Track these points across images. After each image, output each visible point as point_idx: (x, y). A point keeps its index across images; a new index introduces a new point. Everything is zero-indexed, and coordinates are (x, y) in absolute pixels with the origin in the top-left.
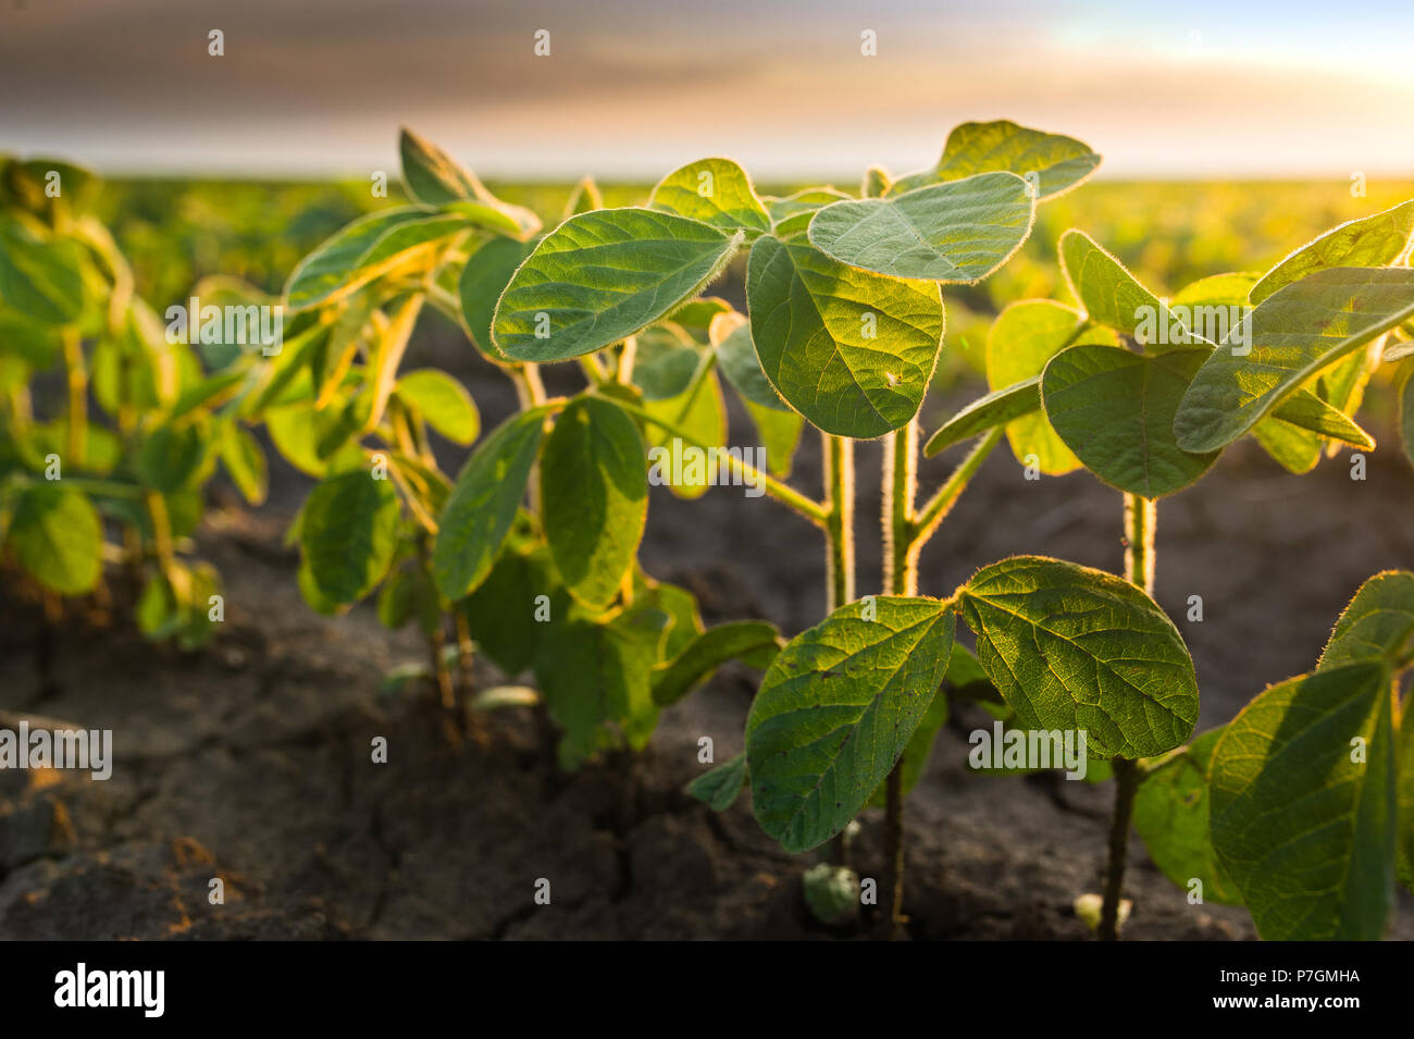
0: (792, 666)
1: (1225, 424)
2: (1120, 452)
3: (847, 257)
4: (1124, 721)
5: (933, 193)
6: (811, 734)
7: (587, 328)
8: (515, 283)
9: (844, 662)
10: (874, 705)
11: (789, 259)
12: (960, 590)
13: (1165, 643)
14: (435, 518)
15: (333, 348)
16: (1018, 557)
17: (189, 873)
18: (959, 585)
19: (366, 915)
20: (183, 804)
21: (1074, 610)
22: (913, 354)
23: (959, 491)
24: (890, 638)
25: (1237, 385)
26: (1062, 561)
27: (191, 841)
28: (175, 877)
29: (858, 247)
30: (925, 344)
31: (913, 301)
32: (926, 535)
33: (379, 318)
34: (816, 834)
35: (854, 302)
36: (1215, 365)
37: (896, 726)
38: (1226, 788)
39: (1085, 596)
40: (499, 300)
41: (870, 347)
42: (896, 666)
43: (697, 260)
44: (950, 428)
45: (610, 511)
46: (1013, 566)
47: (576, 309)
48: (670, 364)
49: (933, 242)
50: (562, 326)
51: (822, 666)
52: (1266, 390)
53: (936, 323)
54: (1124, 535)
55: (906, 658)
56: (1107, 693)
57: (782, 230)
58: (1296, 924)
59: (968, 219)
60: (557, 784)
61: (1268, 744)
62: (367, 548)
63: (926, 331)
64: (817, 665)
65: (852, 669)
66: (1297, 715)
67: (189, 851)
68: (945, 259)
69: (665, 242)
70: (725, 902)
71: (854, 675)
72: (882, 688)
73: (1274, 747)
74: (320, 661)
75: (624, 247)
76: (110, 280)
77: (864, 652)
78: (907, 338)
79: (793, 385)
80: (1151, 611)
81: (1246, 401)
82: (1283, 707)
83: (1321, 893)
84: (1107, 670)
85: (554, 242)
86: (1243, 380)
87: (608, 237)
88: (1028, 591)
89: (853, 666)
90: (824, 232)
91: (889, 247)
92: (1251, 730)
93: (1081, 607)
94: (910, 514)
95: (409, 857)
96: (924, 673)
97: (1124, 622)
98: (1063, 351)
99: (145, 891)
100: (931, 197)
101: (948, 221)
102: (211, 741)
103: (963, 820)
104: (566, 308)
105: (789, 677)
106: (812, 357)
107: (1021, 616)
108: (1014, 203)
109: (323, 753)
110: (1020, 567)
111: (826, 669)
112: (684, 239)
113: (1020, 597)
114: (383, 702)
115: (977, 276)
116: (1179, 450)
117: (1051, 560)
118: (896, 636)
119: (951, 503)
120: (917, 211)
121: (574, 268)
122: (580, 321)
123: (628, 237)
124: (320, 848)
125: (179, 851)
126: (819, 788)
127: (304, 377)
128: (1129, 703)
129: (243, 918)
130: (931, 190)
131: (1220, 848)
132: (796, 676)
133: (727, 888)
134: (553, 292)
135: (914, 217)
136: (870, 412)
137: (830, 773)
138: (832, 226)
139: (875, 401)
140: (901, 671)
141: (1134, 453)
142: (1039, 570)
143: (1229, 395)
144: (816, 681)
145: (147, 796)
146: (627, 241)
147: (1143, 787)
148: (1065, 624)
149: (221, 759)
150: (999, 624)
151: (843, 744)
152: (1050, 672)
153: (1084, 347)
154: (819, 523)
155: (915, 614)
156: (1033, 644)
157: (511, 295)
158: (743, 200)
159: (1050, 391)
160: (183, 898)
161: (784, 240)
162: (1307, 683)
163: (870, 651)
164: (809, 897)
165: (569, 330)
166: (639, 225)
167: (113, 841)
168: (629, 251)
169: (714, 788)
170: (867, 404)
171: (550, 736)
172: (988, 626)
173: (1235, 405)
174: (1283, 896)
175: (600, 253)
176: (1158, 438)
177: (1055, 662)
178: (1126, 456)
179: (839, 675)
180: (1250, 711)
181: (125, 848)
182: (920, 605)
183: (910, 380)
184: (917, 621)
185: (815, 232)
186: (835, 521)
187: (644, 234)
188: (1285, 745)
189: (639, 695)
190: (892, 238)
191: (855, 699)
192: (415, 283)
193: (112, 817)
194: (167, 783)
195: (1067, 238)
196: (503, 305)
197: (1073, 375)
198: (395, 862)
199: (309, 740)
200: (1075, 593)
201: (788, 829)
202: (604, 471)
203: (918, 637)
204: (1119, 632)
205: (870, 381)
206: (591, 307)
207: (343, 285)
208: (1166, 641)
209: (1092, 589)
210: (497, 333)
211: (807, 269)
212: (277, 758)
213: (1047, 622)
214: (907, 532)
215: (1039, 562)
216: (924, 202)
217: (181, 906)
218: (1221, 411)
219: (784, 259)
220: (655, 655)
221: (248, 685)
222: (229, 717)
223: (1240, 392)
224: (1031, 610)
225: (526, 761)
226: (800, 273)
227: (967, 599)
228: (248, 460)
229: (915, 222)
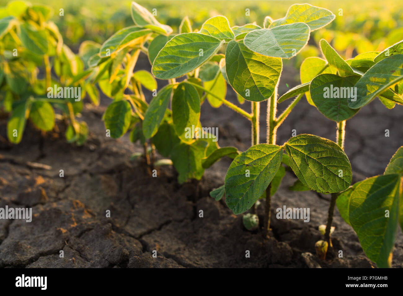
0: (238, 162)
1: (362, 101)
2: (331, 107)
3: (254, 49)
4: (330, 182)
5: (282, 28)
6: (242, 182)
7: (179, 69)
8: (159, 55)
9: (252, 162)
10: (260, 174)
11: (239, 47)
12: (285, 143)
13: (343, 160)
14: (143, 115)
15: (113, 66)
16: (303, 134)
17: (77, 210)
18: (285, 142)
19: (124, 222)
20: (77, 189)
21: (317, 151)
22: (272, 77)
23: (289, 112)
24: (265, 156)
25: (366, 88)
26: (316, 136)
27: (78, 201)
28: (73, 211)
29: (258, 46)
30: (276, 74)
31: (274, 61)
32: (279, 125)
33: (128, 55)
34: (242, 210)
35: (257, 61)
36: (361, 82)
37: (265, 181)
38: (354, 205)
39: (320, 146)
40: (154, 60)
41: (260, 74)
42: (267, 164)
43: (211, 48)
44: (285, 96)
45: (190, 115)
46: (301, 137)
47: (176, 63)
48: (211, 70)
49: (280, 44)
50: (171, 68)
51: (246, 163)
52: (374, 91)
53: (280, 68)
54: (337, 126)
55: (269, 162)
56: (325, 174)
57: (237, 38)
58: (371, 244)
59: (291, 37)
60: (177, 187)
61: (366, 194)
62: (123, 123)
63: (277, 70)
64: (245, 162)
65: (254, 164)
66: (375, 187)
67: (77, 203)
68: (282, 50)
69: (203, 43)
70: (222, 222)
71: (255, 166)
72: (262, 170)
73: (368, 195)
74: (115, 149)
75: (191, 44)
76: (57, 40)
77: (258, 159)
78: (271, 72)
79: (237, 85)
80: (340, 151)
81: (368, 94)
82: (371, 184)
83: (378, 236)
84: (326, 168)
85: (170, 43)
86: (368, 87)
87: (186, 41)
88: (304, 144)
89: (255, 163)
90: (248, 40)
91: (266, 46)
92: (362, 190)
93: (320, 150)
94: (274, 118)
95: (137, 206)
96: (273, 167)
97: (331, 154)
98: (317, 76)
99: (64, 215)
100: (281, 29)
101: (285, 38)
102: (85, 171)
103: (291, 200)
104: (173, 63)
105: (237, 165)
106: (243, 77)
107: (302, 152)
108: (304, 33)
109: (115, 176)
110: (303, 137)
111: (247, 164)
112: (208, 42)
113: (302, 146)
114: (131, 162)
115: (290, 57)
116: (348, 107)
117: (312, 135)
118: (267, 156)
119: (287, 116)
120: (277, 33)
121: (176, 51)
122: (177, 67)
123: (192, 41)
124: (112, 204)
125: (74, 204)
126: (244, 197)
127: (107, 73)
128: (332, 177)
129: (90, 223)
130: (281, 27)
131: (351, 222)
132: (239, 165)
133: (223, 218)
134: (170, 58)
135: (276, 35)
136: (259, 94)
137: (247, 193)
138: (251, 38)
139: (261, 90)
140: (268, 165)
141: (335, 108)
142: (308, 138)
143: (364, 92)
144: (244, 167)
145: (67, 186)
146: (192, 42)
147: (339, 197)
148: (314, 154)
149: (87, 177)
150: (296, 154)
151: (251, 185)
152: (309, 168)
153: (324, 74)
154: (250, 119)
155: (273, 149)
156: (305, 160)
157: (157, 59)
158: (227, 29)
159: (312, 88)
160: (75, 217)
161: (238, 41)
162: (378, 178)
163: (260, 159)
164: (244, 223)
165: (174, 69)
166: (195, 38)
167: (57, 199)
168: (192, 45)
169: (217, 194)
170: (259, 91)
171: (176, 174)
172: (292, 154)
173: (365, 95)
174: (368, 236)
175: (184, 46)
176: (343, 103)
177: (311, 165)
178: (333, 109)
179: (251, 166)
180: (361, 185)
181: (61, 202)
182: (274, 147)
183: (271, 84)
184: (273, 152)
185: (245, 40)
186: (254, 119)
187: (196, 40)
188: (371, 195)
189: (199, 165)
190: (268, 43)
191: (255, 172)
192: (138, 46)
193: (58, 193)
194: (73, 183)
195: (321, 41)
196: (155, 62)
197: (320, 83)
198: (133, 207)
199: (110, 172)
200: (318, 146)
201: (235, 208)
202: (189, 104)
203: (273, 156)
204: (330, 157)
205: (259, 85)
206: (180, 62)
207: (116, 50)
208: (344, 160)
209: (323, 144)
210: (153, 70)
211: (244, 50)
212: (103, 177)
213: (309, 154)
214: (274, 124)
215: (308, 136)
216: (279, 30)
217: (74, 220)
218: (361, 96)
219: (237, 47)
220: (203, 154)
221: (95, 156)
222: (90, 165)
223: (367, 91)
224: (305, 150)
225: (169, 180)
226: (241, 51)
227: (287, 146)
228: (95, 93)
229: (276, 37)
